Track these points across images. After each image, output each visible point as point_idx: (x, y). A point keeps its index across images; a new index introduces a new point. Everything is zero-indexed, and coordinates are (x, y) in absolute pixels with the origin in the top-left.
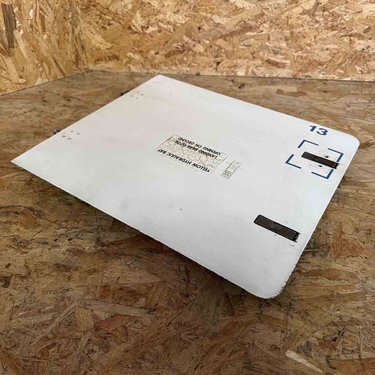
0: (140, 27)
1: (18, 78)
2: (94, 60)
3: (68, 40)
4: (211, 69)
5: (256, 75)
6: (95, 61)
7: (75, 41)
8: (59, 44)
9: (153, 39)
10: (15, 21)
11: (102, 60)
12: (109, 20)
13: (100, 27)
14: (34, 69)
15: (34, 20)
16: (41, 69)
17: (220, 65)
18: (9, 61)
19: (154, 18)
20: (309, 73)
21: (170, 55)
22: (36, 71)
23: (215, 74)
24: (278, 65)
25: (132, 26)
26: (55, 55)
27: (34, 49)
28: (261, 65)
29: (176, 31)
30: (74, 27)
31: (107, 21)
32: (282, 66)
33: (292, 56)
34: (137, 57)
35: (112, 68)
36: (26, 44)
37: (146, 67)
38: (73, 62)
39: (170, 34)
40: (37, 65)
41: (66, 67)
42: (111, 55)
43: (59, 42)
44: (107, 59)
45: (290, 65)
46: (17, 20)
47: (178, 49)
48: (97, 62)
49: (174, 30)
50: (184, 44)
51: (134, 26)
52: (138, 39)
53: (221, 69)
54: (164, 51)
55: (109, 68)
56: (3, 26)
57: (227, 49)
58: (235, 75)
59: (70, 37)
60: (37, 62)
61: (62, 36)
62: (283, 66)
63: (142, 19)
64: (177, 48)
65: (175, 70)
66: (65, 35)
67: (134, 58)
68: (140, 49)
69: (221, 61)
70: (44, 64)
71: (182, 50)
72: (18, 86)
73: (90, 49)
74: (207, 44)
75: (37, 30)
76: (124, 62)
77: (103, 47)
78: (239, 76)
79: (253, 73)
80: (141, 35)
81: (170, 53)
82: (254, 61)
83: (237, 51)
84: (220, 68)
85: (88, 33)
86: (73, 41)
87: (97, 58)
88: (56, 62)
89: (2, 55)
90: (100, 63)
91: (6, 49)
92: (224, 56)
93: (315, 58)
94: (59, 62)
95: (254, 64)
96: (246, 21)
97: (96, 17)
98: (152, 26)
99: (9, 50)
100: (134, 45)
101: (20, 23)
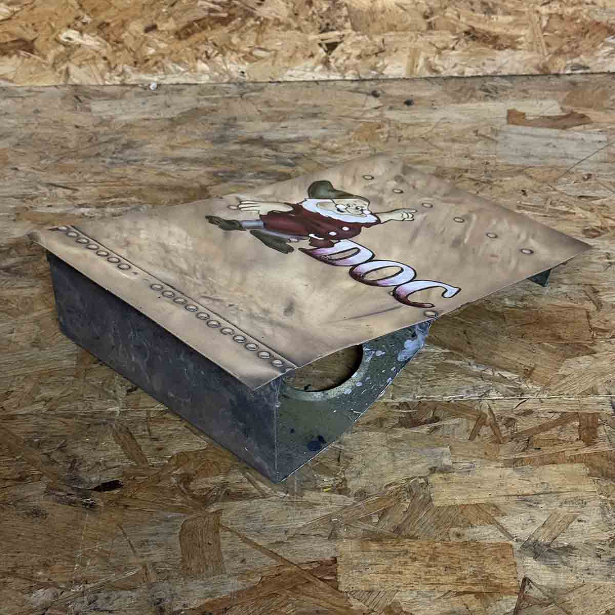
20: (583, 59)
21: (189, 30)
24: (499, 42)
28: (451, 46)
32: (509, 42)
33: (536, 16)
45: (529, 40)
47: (213, 15)
53: (340, 61)
54: (171, 19)
62: (512, 44)
64: (211, 10)
67: (80, 46)
71: (225, 15)
78: (390, 77)
82: (431, 34)
92: (348, 25)
93: (597, 18)
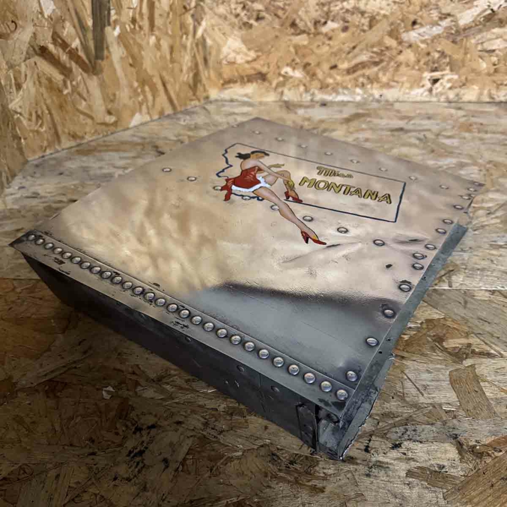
0: (311, 22)
1: (106, 114)
2: (221, 82)
3: (185, 47)
4: (421, 90)
5: (493, 98)
6: (223, 85)
7: (195, 49)
8: (171, 53)
9: (331, 43)
10: (109, 10)
11: (235, 82)
12: (259, 11)
13: (241, 23)
14: (130, 98)
15: (138, 8)
16: (140, 98)
17: (437, 85)
18: (93, 83)
19: (340, 6)
22: (134, 101)
23: (427, 99)
25: (298, 21)
26: (164, 74)
27: (134, 61)
29: (374, 28)
30: (196, 23)
31: (255, 14)
34: (298, 74)
35: (250, 95)
36: (123, 53)
37: (311, 92)
38: (190, 86)
39: (362, 33)
40: (135, 91)
41: (178, 95)
42: (253, 72)
43: (172, 49)
44: (246, 79)
46: (112, 8)
48: (226, 86)
49: (371, 27)
50: (382, 51)
51: (301, 20)
52: (306, 43)
55: (246, 95)
56: (90, 19)
57: (455, 57)
58: (460, 101)
59: (189, 42)
60: (136, 84)
61: (178, 39)
63: (317, 7)
65: (358, 94)
66: (182, 37)
68: (306, 60)
69: (440, 77)
70: (147, 88)
72: (103, 127)
73: (217, 63)
74: (422, 49)
75: (141, 27)
76: (274, 84)
77: (240, 59)
79: (491, 96)
80: (312, 36)
81: (357, 65)
83: (470, 61)
84: (437, 89)
85: (218, 35)
86: (192, 49)
87: (227, 80)
88: (164, 85)
89: (83, 73)
90: (231, 88)
91: (90, 62)
94: (169, 87)
95: (494, 82)
96: (495, 8)
97: (237, 5)
98: (333, 21)
99: (95, 63)
100: (296, 53)
101: (116, 14)
